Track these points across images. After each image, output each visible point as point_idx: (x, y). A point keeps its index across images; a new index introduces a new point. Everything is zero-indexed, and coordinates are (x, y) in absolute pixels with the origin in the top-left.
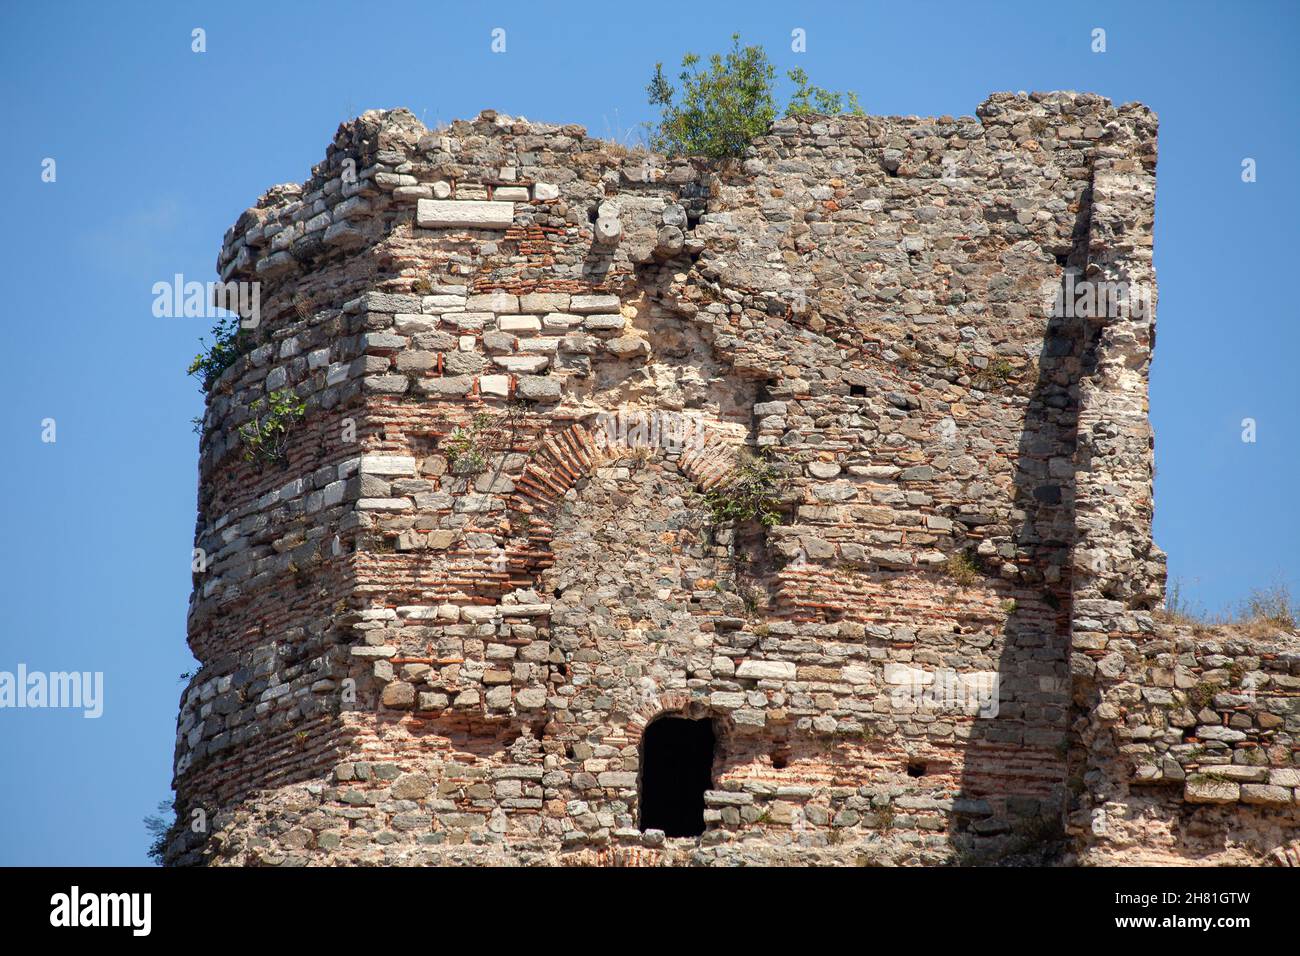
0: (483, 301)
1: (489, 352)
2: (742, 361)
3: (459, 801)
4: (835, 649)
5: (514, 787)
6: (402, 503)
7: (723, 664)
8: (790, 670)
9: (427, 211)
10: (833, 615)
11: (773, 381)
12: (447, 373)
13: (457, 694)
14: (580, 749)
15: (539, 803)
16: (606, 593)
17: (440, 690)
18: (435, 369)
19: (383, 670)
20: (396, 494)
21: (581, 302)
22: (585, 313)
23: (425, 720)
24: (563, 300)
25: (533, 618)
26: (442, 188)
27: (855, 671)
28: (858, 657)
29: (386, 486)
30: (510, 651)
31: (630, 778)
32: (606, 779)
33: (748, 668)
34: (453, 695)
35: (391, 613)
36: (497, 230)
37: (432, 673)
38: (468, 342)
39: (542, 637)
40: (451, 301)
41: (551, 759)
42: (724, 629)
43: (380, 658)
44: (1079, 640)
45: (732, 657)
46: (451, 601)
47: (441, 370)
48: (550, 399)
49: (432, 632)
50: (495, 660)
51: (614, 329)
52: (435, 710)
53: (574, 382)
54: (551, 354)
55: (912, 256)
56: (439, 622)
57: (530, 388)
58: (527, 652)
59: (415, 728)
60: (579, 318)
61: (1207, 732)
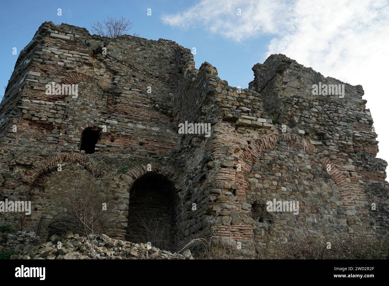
0: (62, 50)
1: (61, 58)
2: (112, 68)
3: (37, 140)
4: (126, 120)
5: (51, 138)
6: (37, 81)
7: (101, 119)
8: (116, 122)
9: (52, 35)
10: (126, 114)
11: (118, 72)
12: (51, 60)
13: (41, 118)
14: (68, 133)
15: (56, 142)
16: (78, 103)
17: (37, 117)
18: (49, 59)
19: (25, 111)
20: (35, 79)
21: (81, 54)
22: (82, 56)
23: (32, 123)
24: (78, 53)
25: (62, 106)
26: (56, 32)
27: (130, 125)
28: (131, 122)
29: (33, 77)
30: (56, 112)
31: (79, 139)
32: (73, 139)
33: (107, 121)
34: (40, 118)
35: (29, 101)
36: (66, 40)
37: (36, 113)
38: (56, 56)
39: (63, 110)
41: (61, 134)
42: (103, 113)
43: (24, 109)
45: (104, 119)
46: (43, 100)
47: (50, 60)
48: (72, 69)
49: (38, 105)
50: (51, 113)
51: (87, 59)
52: (35, 121)
53: (78, 67)
54: (73, 61)
55: (145, 58)
56: (40, 104)
57: (68, 66)
58: (59, 112)
59: (30, 124)
60: (80, 56)
61: (242, 108)
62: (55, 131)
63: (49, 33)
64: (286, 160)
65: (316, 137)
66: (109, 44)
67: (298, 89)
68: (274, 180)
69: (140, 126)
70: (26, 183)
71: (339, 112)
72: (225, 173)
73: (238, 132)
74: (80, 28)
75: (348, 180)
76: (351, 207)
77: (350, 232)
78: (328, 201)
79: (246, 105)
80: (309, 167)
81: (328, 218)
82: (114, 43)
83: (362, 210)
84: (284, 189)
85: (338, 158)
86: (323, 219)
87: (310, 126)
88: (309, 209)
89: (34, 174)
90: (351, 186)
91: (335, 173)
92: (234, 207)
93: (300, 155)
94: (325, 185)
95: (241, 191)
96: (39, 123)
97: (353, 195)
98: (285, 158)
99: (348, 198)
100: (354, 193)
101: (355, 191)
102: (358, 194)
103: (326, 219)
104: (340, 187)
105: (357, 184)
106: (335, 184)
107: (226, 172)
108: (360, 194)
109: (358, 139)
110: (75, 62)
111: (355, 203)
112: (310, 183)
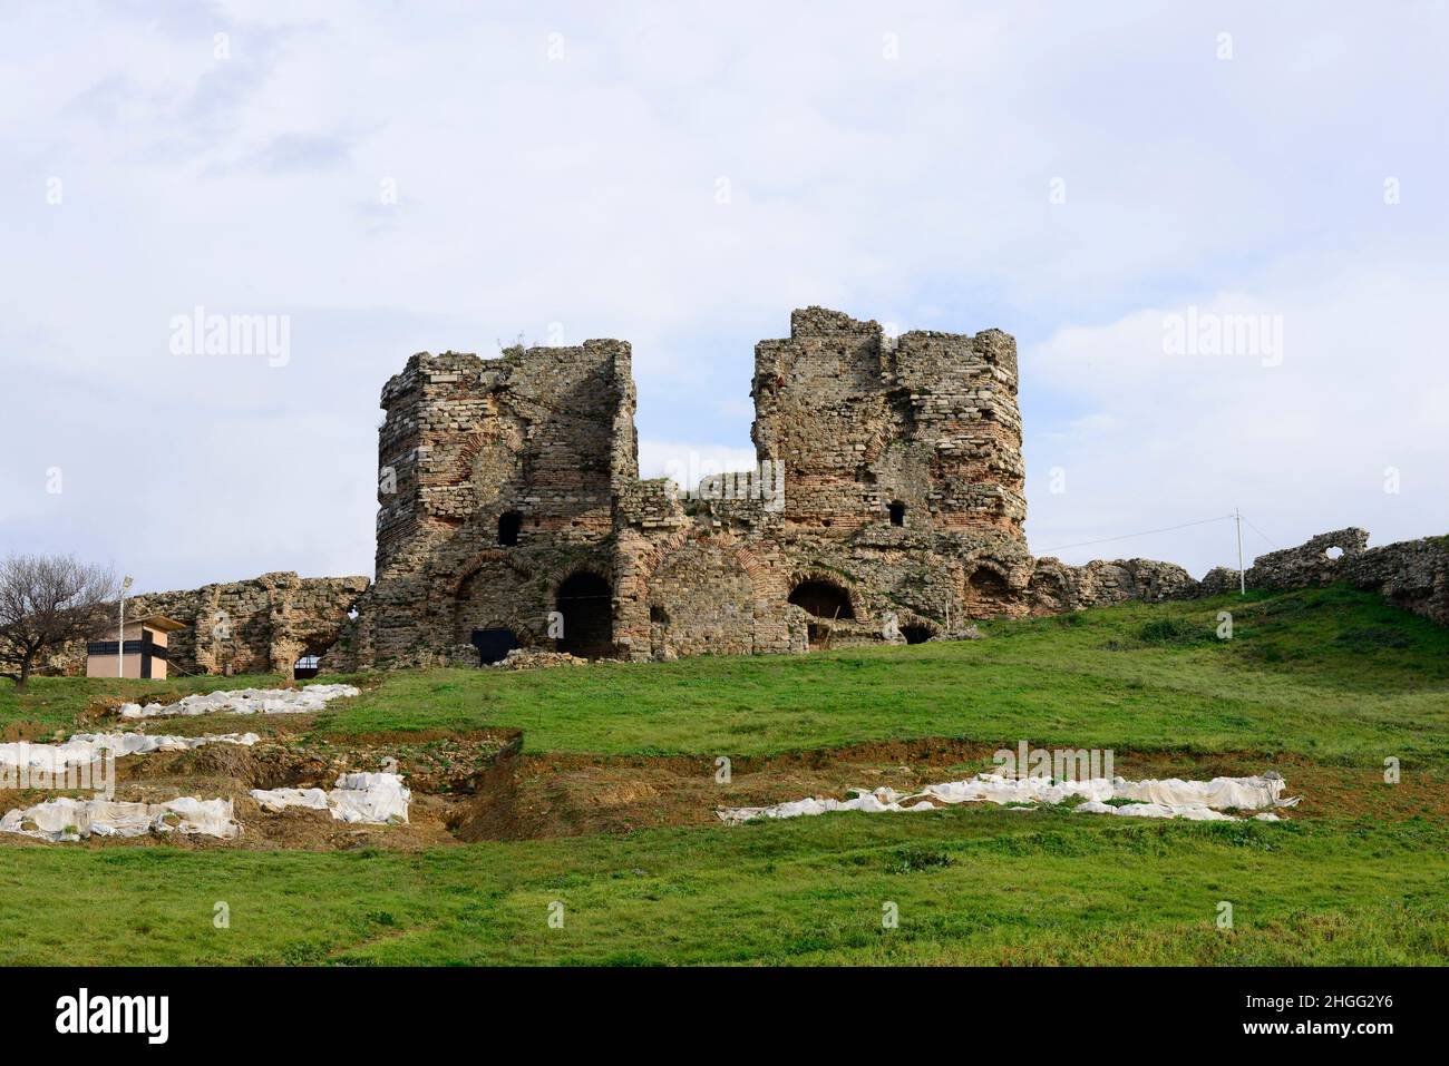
0: (451, 403)
1: (452, 417)
2: (522, 415)
4: (551, 493)
5: (465, 535)
6: (431, 459)
7: (520, 499)
8: (539, 499)
9: (434, 379)
10: (550, 484)
11: (531, 420)
12: (441, 423)
13: (448, 511)
14: (482, 524)
15: (471, 539)
16: (487, 481)
17: (443, 510)
19: (427, 505)
20: (428, 457)
21: (477, 402)
22: (478, 404)
23: (439, 518)
24: (472, 401)
25: (467, 489)
26: (438, 372)
27: (556, 499)
28: (557, 495)
29: (426, 455)
30: (462, 499)
31: (497, 531)
32: (490, 532)
33: (527, 499)
35: (429, 490)
36: (453, 383)
37: (441, 505)
38: (446, 414)
39: (470, 494)
40: (441, 403)
41: (475, 528)
42: (521, 489)
43: (426, 502)
44: (613, 486)
45: (523, 497)
46: (445, 486)
47: (439, 422)
48: (469, 429)
49: (440, 494)
50: (458, 501)
51: (487, 408)
52: (443, 515)
53: (476, 425)
54: (469, 416)
55: (567, 384)
56: (442, 491)
57: (464, 426)
58: (466, 498)
59: (437, 521)
60: (476, 406)
61: (648, 509)
62: (467, 524)
63: (429, 376)
64: (693, 560)
66: (511, 372)
67: (837, 376)
68: (676, 582)
69: (571, 499)
70: (450, 595)
72: (627, 582)
73: (644, 537)
74: (467, 355)
76: (763, 600)
77: (755, 624)
78: (736, 596)
79: (652, 504)
84: (685, 590)
85: (760, 547)
90: (769, 578)
91: (751, 565)
92: (634, 612)
94: (735, 580)
95: (642, 597)
96: (447, 518)
97: (768, 587)
98: (692, 557)
99: (761, 591)
100: (771, 585)
101: (773, 583)
102: (777, 585)
104: (755, 580)
105: (777, 574)
106: (749, 577)
109: (946, 453)
110: (472, 418)
111: (769, 596)
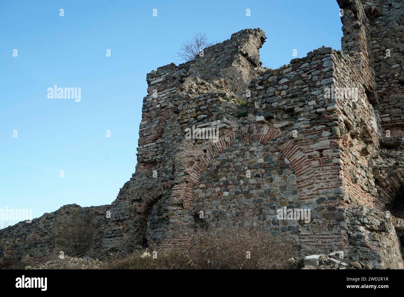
1: (158, 101)
3: (147, 177)
6: (145, 129)
9: (152, 83)
12: (152, 106)
13: (149, 158)
14: (165, 164)
16: (171, 136)
17: (147, 158)
21: (171, 89)
24: (169, 90)
25: (160, 143)
26: (154, 79)
29: (143, 126)
30: (157, 149)
35: (142, 147)
36: (161, 82)
37: (146, 156)
38: (155, 101)
39: (161, 146)
41: (161, 167)
46: (150, 143)
48: (166, 106)
49: (146, 148)
50: (155, 151)
51: (175, 92)
52: (146, 162)
53: (170, 103)
54: (166, 99)
55: (219, 65)
56: (148, 147)
57: (163, 105)
58: (159, 149)
59: (145, 165)
60: (170, 92)
61: (199, 117)
62: (158, 166)
63: (150, 82)
64: (235, 160)
65: (286, 116)
66: (190, 67)
68: (218, 186)
70: (139, 213)
71: (324, 65)
72: (177, 190)
73: (197, 144)
74: (169, 65)
75: (315, 163)
76: (311, 200)
77: (301, 234)
78: (278, 198)
80: (261, 160)
81: (272, 220)
82: (194, 65)
83: (328, 201)
84: (226, 194)
85: (305, 136)
86: (265, 221)
87: (273, 107)
88: (250, 212)
89: (143, 204)
90: (317, 171)
91: (296, 159)
92: (177, 220)
93: (252, 149)
94: (277, 179)
95: (186, 205)
96: (149, 163)
97: (317, 183)
98: (234, 158)
99: (308, 189)
100: (320, 179)
101: (322, 177)
102: (328, 180)
103: (270, 220)
104: (299, 176)
105: (328, 166)
106: (293, 173)
107: (177, 188)
108: (330, 180)
110: (168, 99)
111: (317, 194)
112: (257, 180)
